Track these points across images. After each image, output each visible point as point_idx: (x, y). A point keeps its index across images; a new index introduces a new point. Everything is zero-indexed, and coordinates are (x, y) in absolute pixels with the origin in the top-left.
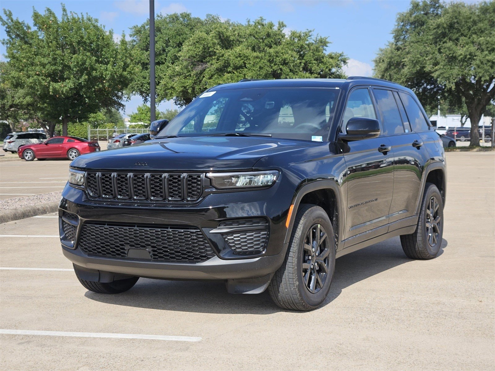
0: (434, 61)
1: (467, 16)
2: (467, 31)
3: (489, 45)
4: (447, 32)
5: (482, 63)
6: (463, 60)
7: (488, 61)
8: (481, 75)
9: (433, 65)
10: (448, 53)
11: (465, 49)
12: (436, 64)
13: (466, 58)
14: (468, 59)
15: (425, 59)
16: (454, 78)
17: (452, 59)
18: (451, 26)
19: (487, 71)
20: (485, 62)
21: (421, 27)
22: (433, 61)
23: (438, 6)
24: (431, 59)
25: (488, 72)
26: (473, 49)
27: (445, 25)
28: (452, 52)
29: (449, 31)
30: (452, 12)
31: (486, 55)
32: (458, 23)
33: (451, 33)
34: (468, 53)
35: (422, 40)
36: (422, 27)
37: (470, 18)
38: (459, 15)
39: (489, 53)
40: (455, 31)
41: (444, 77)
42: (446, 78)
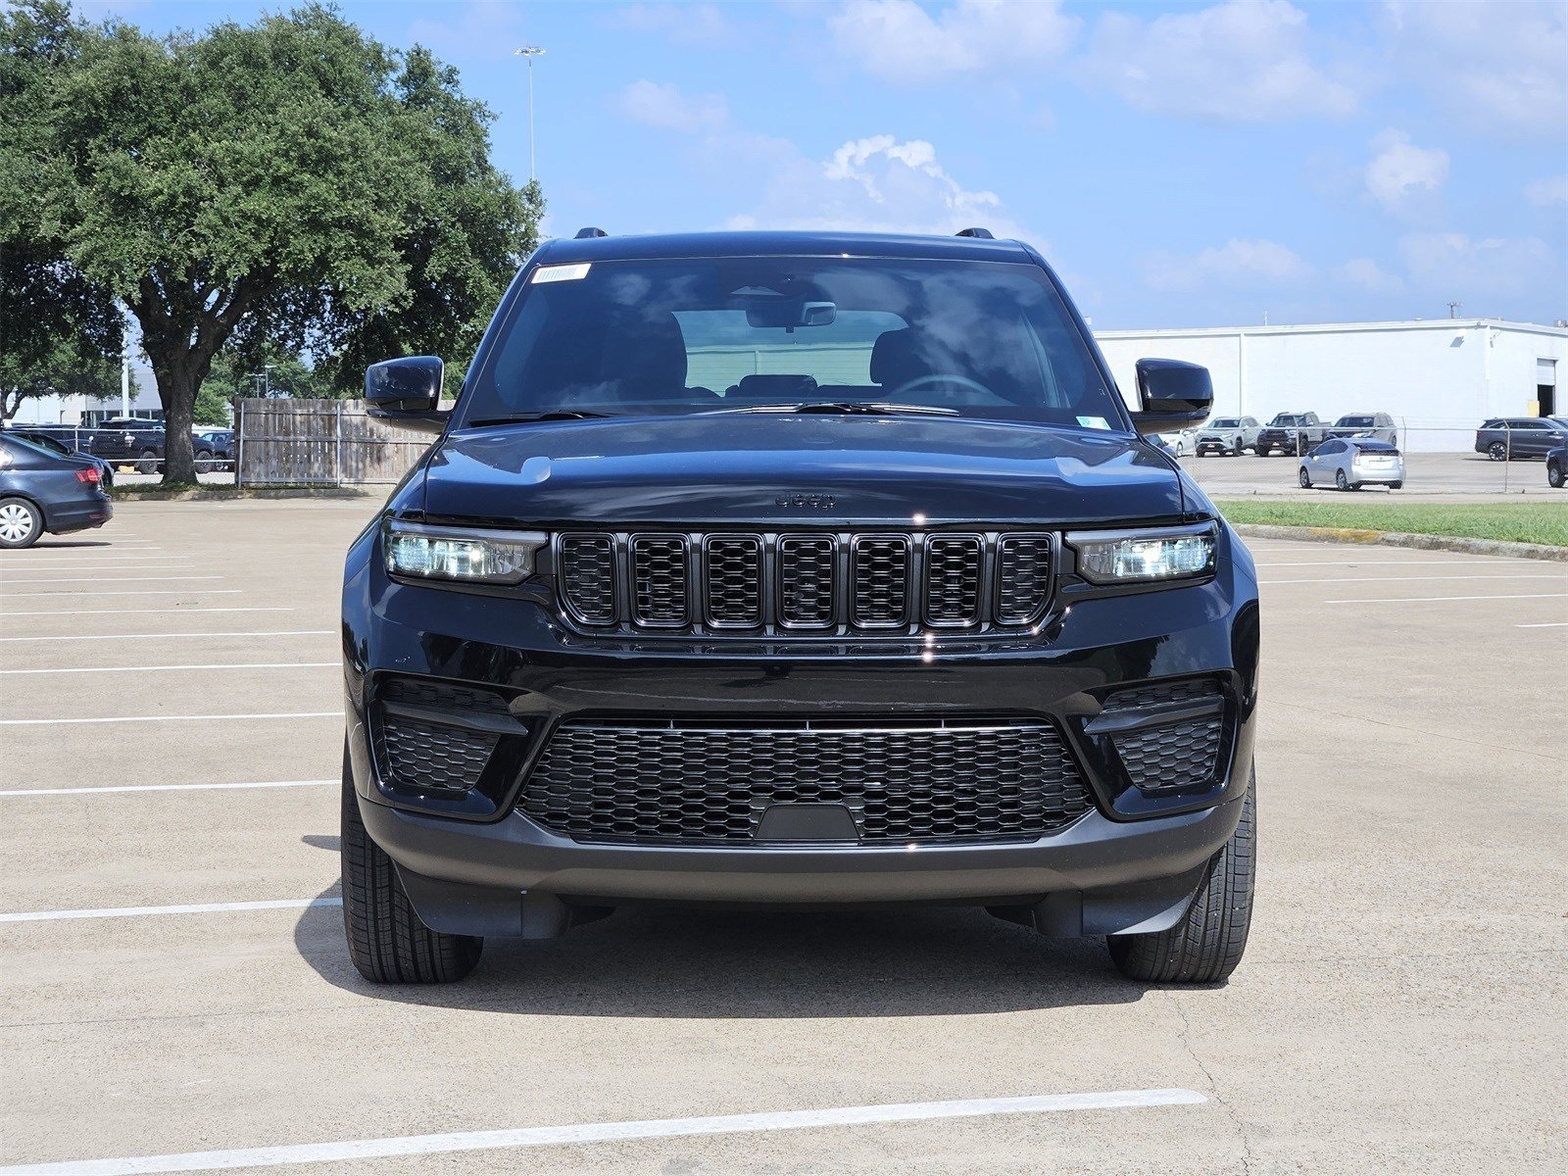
0: (65, 209)
1: (166, 69)
2: (167, 119)
3: (242, 167)
4: (105, 117)
5: (226, 221)
6: (166, 211)
7: (245, 216)
8: (225, 259)
9: (63, 221)
10: (115, 184)
11: (169, 176)
12: (72, 218)
13: (173, 204)
14: (181, 209)
15: (34, 200)
16: (135, 267)
17: (126, 205)
18: (116, 99)
19: (241, 247)
20: (235, 218)
21: (12, 98)
22: (61, 208)
23: (66, 33)
24: (56, 201)
25: (246, 251)
26: (193, 175)
27: (99, 96)
28: (128, 182)
29: (110, 114)
30: (120, 56)
31: (238, 197)
32: (136, 91)
33: (115, 120)
34: (179, 189)
35: (18, 140)
36: (17, 99)
37: (177, 78)
38: (143, 67)
39: (244, 191)
40: (129, 115)
41: (106, 262)
42: (112, 264)
